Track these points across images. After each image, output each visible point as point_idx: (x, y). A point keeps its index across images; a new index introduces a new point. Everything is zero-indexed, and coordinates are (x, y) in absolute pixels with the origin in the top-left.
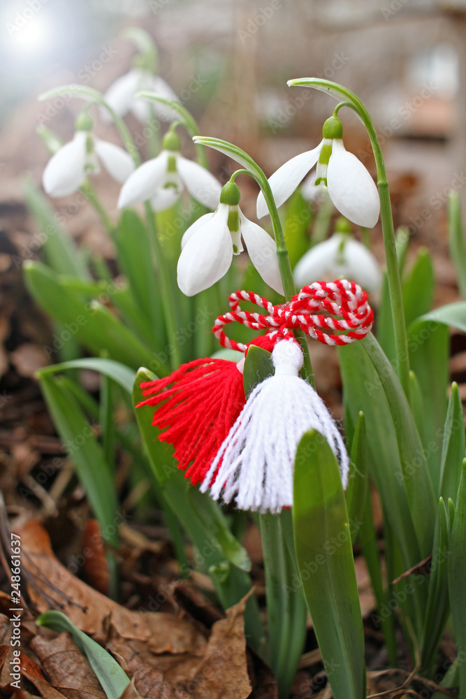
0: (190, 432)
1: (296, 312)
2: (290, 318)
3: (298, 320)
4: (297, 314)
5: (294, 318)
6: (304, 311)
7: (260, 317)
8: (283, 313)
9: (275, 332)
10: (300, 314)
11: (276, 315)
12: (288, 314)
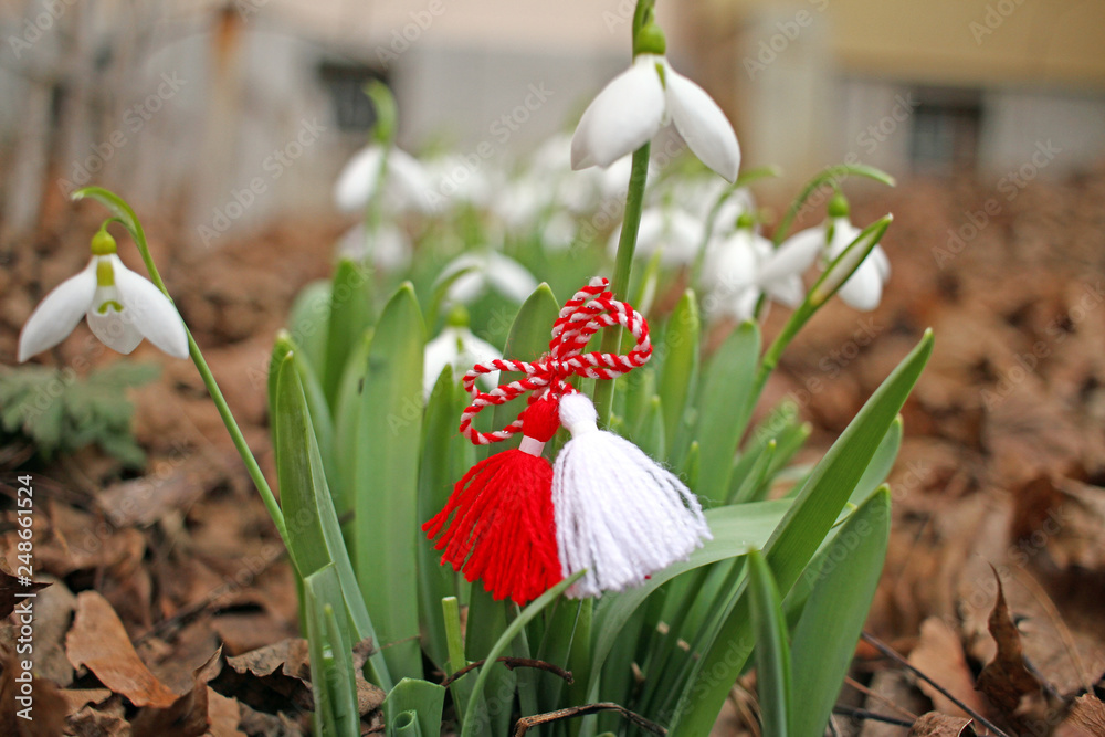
1: (563, 358)
3: (570, 366)
4: (566, 360)
5: (565, 364)
6: (573, 353)
7: (521, 383)
8: (549, 366)
9: (548, 391)
10: (570, 358)
11: (539, 372)
12: (555, 364)
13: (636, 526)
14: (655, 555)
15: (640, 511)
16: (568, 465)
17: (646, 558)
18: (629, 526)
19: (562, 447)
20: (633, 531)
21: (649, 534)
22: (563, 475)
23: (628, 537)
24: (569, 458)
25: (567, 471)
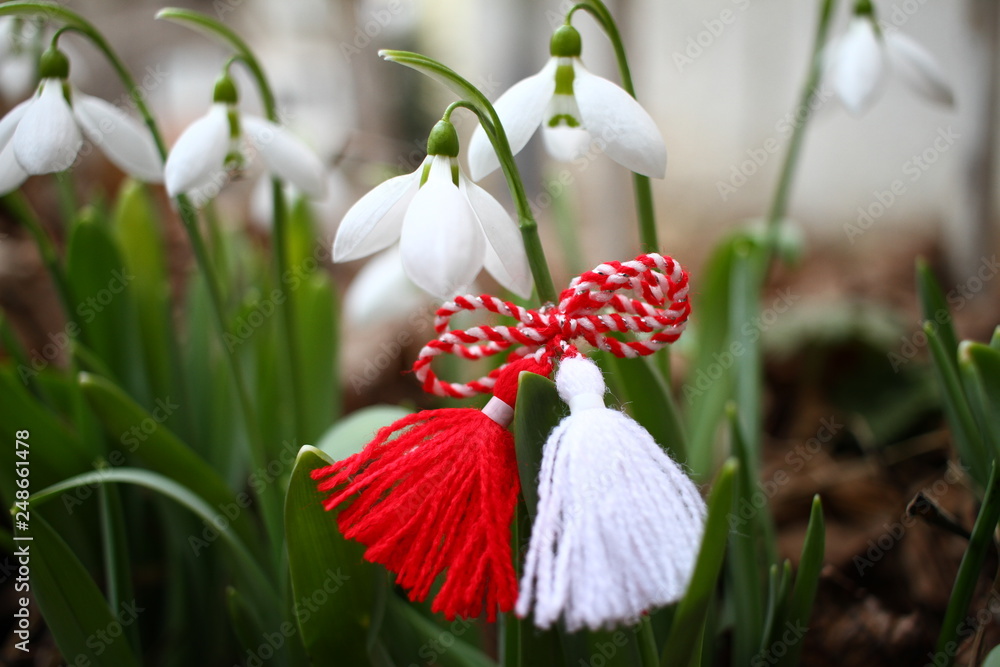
0: (424, 534)
1: (572, 314)
2: (567, 324)
3: (579, 325)
4: (576, 317)
5: (573, 322)
6: (587, 312)
8: (552, 320)
10: (581, 317)
12: (561, 318)
13: (639, 541)
14: (661, 585)
15: (648, 521)
16: (563, 447)
17: (648, 587)
18: (632, 540)
19: (556, 424)
20: (634, 548)
21: (655, 555)
22: (554, 459)
23: (626, 553)
24: (565, 439)
25: (561, 455)
